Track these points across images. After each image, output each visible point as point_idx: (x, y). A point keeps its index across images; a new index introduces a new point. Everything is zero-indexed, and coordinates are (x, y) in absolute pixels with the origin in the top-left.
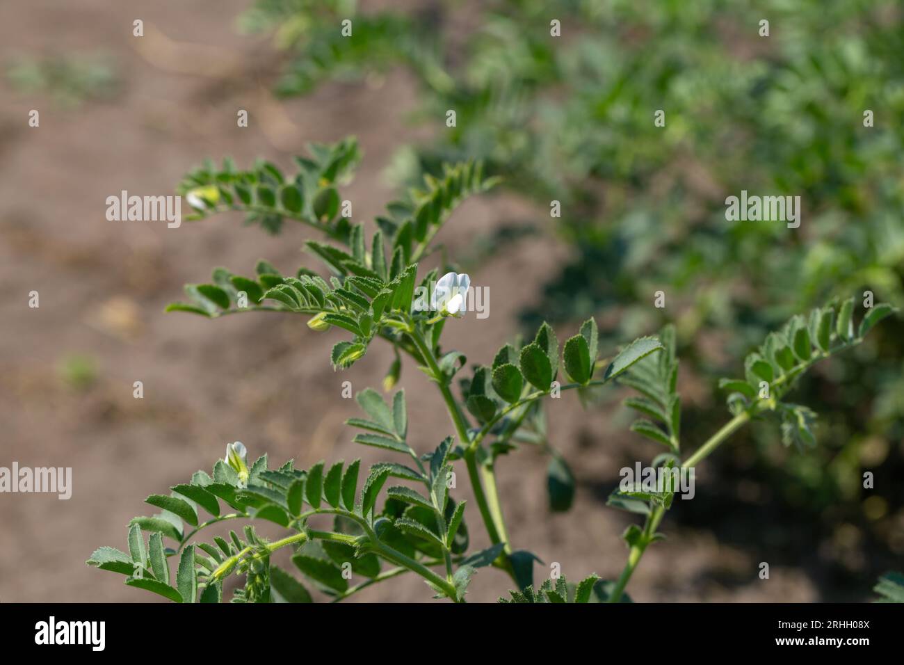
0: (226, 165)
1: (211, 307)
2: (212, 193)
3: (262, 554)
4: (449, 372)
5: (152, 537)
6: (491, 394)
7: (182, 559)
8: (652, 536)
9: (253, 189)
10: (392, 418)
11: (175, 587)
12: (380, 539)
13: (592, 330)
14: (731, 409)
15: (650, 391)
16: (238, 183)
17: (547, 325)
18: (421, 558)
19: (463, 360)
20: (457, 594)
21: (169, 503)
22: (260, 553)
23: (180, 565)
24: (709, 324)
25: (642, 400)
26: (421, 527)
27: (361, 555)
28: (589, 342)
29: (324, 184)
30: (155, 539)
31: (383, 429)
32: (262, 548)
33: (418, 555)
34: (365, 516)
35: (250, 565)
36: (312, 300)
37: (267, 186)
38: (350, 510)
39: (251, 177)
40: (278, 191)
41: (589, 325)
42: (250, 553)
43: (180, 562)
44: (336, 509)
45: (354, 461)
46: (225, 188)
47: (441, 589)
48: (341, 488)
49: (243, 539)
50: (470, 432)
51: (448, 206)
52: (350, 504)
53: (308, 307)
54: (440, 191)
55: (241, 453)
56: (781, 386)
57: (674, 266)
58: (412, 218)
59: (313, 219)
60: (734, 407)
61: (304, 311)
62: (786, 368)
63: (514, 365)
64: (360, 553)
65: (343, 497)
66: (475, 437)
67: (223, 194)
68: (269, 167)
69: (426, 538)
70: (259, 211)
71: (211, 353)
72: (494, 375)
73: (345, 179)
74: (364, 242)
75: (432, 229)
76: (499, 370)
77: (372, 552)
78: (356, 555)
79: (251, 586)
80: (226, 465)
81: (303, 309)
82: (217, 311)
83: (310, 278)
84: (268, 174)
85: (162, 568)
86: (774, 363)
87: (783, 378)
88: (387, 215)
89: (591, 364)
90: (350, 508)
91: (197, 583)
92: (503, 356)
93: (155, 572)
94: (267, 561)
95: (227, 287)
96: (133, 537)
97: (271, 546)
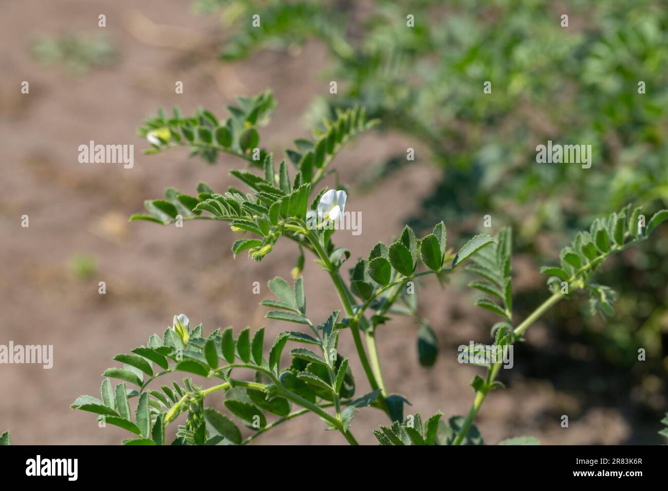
0: (176, 113)
1: (164, 217)
2: (165, 134)
3: (197, 398)
4: (337, 264)
5: (118, 387)
6: (368, 280)
7: (140, 402)
8: (491, 384)
9: (195, 130)
10: (295, 298)
11: (135, 422)
12: (285, 387)
13: (442, 230)
14: (551, 289)
15: (490, 276)
16: (184, 126)
17: (409, 228)
18: (320, 401)
19: (347, 254)
20: (344, 427)
21: (131, 360)
22: (195, 397)
23: (139, 407)
24: (545, 228)
25: (484, 283)
26: (316, 378)
27: (271, 399)
28: (440, 239)
29: (248, 126)
30: (120, 388)
31: (288, 307)
32: (197, 394)
33: (318, 399)
34: (271, 369)
35: (189, 406)
36: (232, 210)
37: (205, 127)
38: (259, 365)
39: (194, 121)
40: (214, 132)
41: (440, 227)
42: (189, 398)
43: (138, 404)
44: (248, 364)
45: (260, 329)
46: (174, 130)
47: (332, 424)
48: (251, 348)
49: (184, 387)
50: (354, 308)
51: (340, 141)
52: (258, 360)
53: (229, 216)
54: (334, 130)
55: (185, 322)
56: (588, 271)
57: (519, 185)
58: (313, 150)
59: (240, 152)
60: (553, 287)
61: (226, 218)
62: (591, 258)
63: (384, 258)
64: (270, 397)
65: (253, 356)
66: (357, 311)
67: (173, 134)
68: (207, 114)
69: (319, 386)
70: (199, 146)
71: (181, 253)
72: (370, 266)
73: (264, 121)
74: (273, 168)
75: (328, 158)
76: (373, 262)
77: (279, 396)
78: (266, 398)
79: (190, 422)
80: (173, 331)
81: (225, 217)
82: (168, 220)
83: (231, 194)
84: (206, 119)
85: (125, 409)
86: (581, 255)
87: (588, 265)
88: (295, 148)
89: (442, 256)
90: (259, 363)
91: (151, 419)
92: (377, 251)
93: (120, 412)
94: (201, 403)
95: (175, 202)
96: (105, 387)
97: (204, 392)
